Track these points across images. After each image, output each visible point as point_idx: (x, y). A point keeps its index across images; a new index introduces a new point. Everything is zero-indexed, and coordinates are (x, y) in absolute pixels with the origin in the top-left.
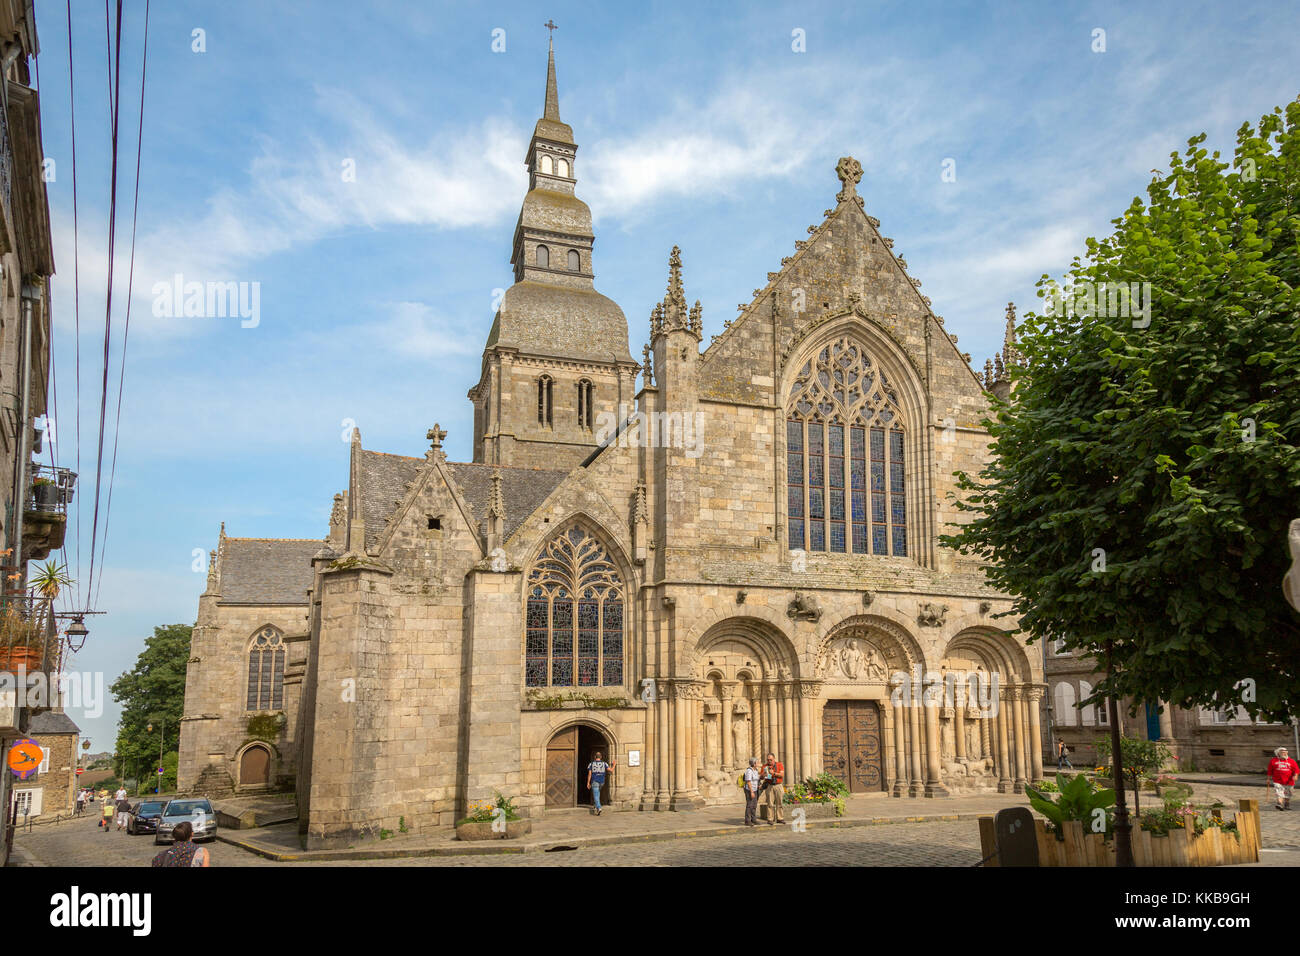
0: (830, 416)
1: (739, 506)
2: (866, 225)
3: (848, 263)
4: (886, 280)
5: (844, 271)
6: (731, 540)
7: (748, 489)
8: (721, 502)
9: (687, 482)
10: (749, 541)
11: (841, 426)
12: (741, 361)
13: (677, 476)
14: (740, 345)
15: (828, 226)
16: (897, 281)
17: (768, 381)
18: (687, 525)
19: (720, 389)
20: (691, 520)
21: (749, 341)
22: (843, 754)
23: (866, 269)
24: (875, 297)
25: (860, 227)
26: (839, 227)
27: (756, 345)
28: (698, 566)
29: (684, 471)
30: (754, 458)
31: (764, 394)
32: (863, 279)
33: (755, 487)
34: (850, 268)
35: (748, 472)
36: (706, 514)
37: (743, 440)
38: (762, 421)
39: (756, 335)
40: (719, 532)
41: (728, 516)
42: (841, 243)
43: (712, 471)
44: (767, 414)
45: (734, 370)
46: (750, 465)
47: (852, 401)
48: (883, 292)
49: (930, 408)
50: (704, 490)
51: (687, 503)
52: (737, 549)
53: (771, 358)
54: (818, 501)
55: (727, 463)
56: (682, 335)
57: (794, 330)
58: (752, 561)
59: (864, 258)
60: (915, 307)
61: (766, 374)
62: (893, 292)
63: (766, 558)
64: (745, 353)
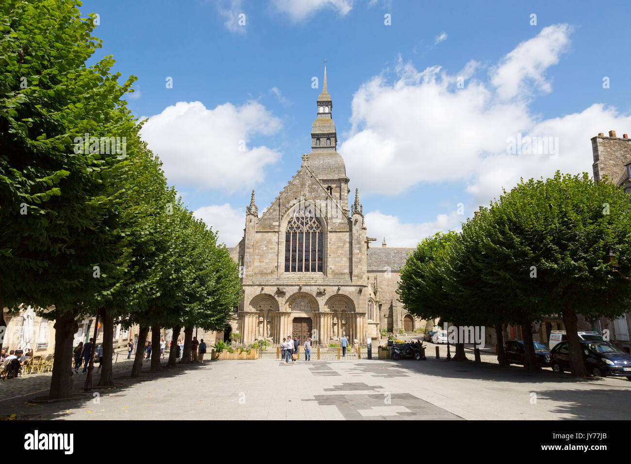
0: (299, 230)
1: (267, 261)
2: (309, 173)
3: (303, 185)
4: (315, 188)
5: (302, 187)
6: (265, 271)
7: (270, 256)
8: (262, 260)
9: (250, 256)
10: (270, 271)
11: (303, 233)
12: (270, 219)
13: (248, 254)
14: (270, 214)
15: (298, 175)
16: (319, 187)
17: (277, 223)
18: (250, 268)
19: (264, 228)
20: (251, 267)
21: (272, 212)
22: (300, 334)
23: (309, 186)
24: (311, 194)
25: (307, 174)
26: (301, 175)
27: (274, 213)
28: (252, 279)
29: (249, 253)
30: (272, 246)
31: (276, 227)
32: (308, 189)
33: (272, 255)
34: (304, 186)
35: (270, 251)
36: (257, 264)
37: (269, 241)
38: (275, 236)
39: (274, 210)
40: (261, 269)
41: (264, 264)
42: (301, 179)
43: (260, 251)
44: (277, 234)
45: (267, 222)
46: (271, 249)
47: (306, 225)
48: (314, 192)
49: (327, 225)
50: (256, 257)
51: (250, 262)
52: (266, 274)
53: (278, 217)
54: (294, 257)
55: (265, 248)
56: (251, 215)
57: (286, 207)
58: (269, 277)
59: (308, 183)
60: (324, 195)
61: (277, 221)
62: (317, 191)
63: (274, 276)
64: (271, 216)
